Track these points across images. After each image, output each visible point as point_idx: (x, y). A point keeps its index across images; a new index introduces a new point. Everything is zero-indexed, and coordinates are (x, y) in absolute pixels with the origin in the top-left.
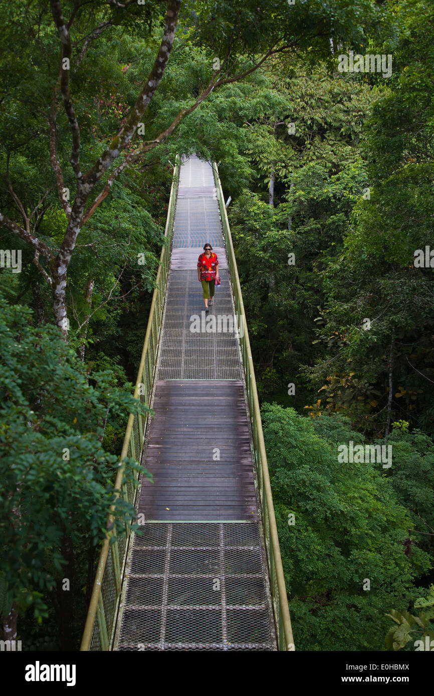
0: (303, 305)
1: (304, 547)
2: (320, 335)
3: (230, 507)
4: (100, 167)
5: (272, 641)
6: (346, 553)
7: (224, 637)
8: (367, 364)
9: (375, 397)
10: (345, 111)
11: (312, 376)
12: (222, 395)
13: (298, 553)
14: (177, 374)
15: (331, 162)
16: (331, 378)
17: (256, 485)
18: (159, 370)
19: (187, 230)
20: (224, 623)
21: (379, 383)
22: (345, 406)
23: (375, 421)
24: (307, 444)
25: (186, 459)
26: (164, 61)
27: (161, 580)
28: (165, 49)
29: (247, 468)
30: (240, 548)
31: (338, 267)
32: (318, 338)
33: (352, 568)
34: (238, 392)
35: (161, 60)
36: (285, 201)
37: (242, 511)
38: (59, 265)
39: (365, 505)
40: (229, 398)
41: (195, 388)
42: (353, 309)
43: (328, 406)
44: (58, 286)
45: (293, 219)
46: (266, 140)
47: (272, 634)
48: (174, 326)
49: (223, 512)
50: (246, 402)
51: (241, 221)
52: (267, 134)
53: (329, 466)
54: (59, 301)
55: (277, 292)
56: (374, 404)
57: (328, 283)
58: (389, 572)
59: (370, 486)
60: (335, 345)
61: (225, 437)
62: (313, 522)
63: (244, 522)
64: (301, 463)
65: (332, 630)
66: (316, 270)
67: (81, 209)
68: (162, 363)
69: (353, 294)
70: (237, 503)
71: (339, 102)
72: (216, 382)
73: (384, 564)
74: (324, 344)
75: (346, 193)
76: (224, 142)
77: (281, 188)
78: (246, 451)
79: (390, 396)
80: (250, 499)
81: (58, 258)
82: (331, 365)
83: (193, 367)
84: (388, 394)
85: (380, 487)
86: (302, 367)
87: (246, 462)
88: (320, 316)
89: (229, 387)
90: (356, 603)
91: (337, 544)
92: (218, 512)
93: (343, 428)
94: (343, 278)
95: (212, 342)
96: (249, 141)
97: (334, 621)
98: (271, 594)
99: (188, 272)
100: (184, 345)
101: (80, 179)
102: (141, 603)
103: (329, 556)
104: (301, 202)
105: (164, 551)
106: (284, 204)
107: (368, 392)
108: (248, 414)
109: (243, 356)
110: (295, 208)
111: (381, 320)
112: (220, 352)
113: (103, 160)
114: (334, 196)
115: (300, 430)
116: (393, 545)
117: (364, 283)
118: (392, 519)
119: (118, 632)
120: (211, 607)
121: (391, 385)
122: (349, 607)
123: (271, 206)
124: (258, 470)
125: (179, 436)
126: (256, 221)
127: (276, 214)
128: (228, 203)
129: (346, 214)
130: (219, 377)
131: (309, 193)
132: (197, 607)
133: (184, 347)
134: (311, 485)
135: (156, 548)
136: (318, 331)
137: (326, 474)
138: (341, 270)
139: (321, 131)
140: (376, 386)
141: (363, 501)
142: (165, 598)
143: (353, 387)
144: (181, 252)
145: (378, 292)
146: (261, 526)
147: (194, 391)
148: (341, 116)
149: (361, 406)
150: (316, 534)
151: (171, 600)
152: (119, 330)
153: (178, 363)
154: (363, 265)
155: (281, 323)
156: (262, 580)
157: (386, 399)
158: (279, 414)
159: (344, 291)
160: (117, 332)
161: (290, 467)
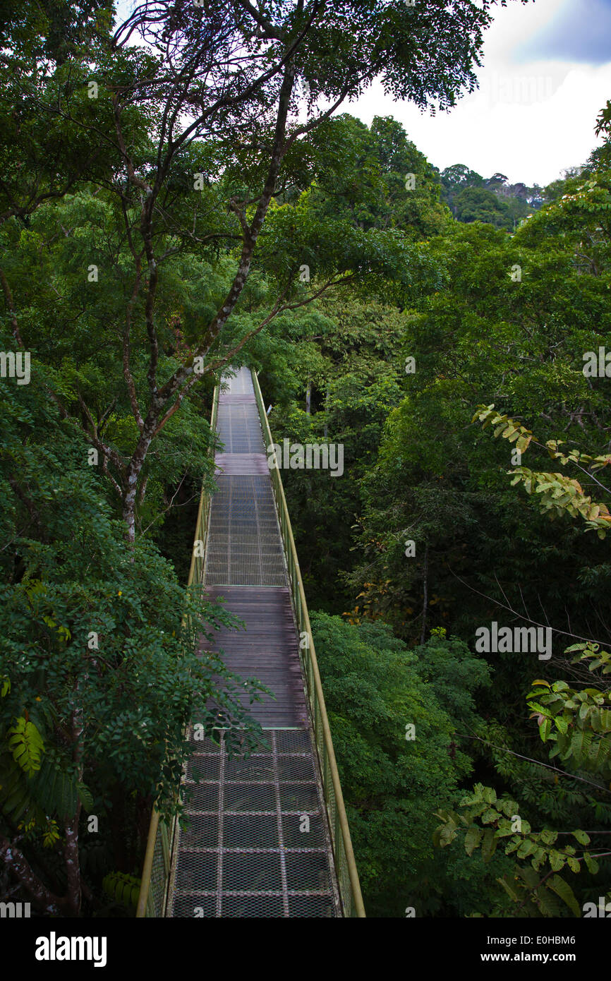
0: (341, 513)
1: (354, 752)
2: (358, 542)
3: (282, 714)
4: (175, 383)
5: (327, 846)
6: (394, 758)
7: (281, 841)
8: (403, 571)
9: (411, 604)
10: (376, 329)
11: (351, 582)
12: (268, 602)
13: (348, 759)
14: (224, 580)
15: (367, 374)
16: (369, 584)
17: (306, 693)
18: (207, 575)
19: (229, 436)
20: (280, 828)
21: (415, 591)
22: (382, 613)
23: (412, 627)
24: (355, 652)
25: (237, 665)
26: (239, 291)
27: (216, 786)
28: (240, 280)
29: (297, 675)
30: (293, 755)
31: (375, 476)
32: (354, 545)
33: (400, 773)
34: (284, 599)
35: (236, 289)
36: (322, 409)
37: (293, 719)
38: (130, 474)
39: (411, 711)
40: (276, 605)
41: (242, 594)
42: (389, 516)
43: (365, 613)
44: (128, 495)
45: (329, 427)
46: (314, 357)
47: (327, 839)
48: (220, 531)
49: (274, 719)
50: (293, 609)
51: (280, 427)
52: (314, 351)
53: (375, 674)
54: (128, 509)
55: (316, 498)
56: (409, 611)
57: (365, 491)
58: (434, 776)
59: (414, 692)
60: (372, 553)
61: (274, 643)
62: (362, 729)
63: (295, 728)
64: (348, 671)
65: (383, 833)
66: (352, 477)
67: (154, 422)
68: (209, 568)
69: (389, 502)
70: (288, 710)
71: (371, 321)
72: (262, 587)
73: (430, 768)
74: (361, 551)
75: (379, 403)
76: (274, 356)
77: (318, 397)
78: (295, 658)
79: (425, 603)
80: (300, 706)
81: (129, 467)
82: (369, 572)
83: (240, 573)
84: (423, 601)
85: (423, 692)
86: (341, 572)
87: (296, 668)
88: (357, 523)
89: (277, 594)
90: (404, 807)
91: (385, 750)
92: (270, 719)
93: (385, 635)
94: (379, 486)
95: (257, 548)
96: (298, 357)
97: (384, 825)
98: (325, 800)
99: (232, 478)
100: (229, 550)
101: (155, 393)
102: (197, 809)
103: (377, 762)
104: (338, 410)
105: (218, 757)
106: (321, 413)
107: (404, 600)
108: (295, 621)
109: (288, 563)
110: (332, 416)
111: (415, 527)
112: (264, 559)
113: (177, 376)
114: (369, 407)
115: (347, 637)
116: (437, 749)
117: (399, 492)
118: (435, 724)
119: (177, 837)
120: (266, 813)
121: (425, 592)
122: (397, 811)
123: (308, 414)
124: (307, 677)
125: (228, 643)
126: (295, 427)
127: (313, 422)
128: (269, 411)
129: (380, 423)
130: (265, 583)
131: (345, 402)
132: (253, 813)
133: (229, 553)
134: (359, 691)
135: (210, 754)
136: (355, 537)
137: (374, 681)
138: (377, 479)
139: (357, 346)
140: (412, 593)
141: (408, 707)
142: (221, 804)
143: (389, 593)
144: (225, 458)
145: (411, 500)
146: (312, 733)
147: (241, 596)
148: (374, 333)
149: (398, 613)
150: (365, 740)
151: (226, 807)
152: (163, 533)
153: (225, 569)
154: (398, 474)
155: (318, 529)
156: (315, 786)
157: (420, 607)
158: (326, 622)
159: (380, 499)
160: (161, 535)
161: (338, 674)
